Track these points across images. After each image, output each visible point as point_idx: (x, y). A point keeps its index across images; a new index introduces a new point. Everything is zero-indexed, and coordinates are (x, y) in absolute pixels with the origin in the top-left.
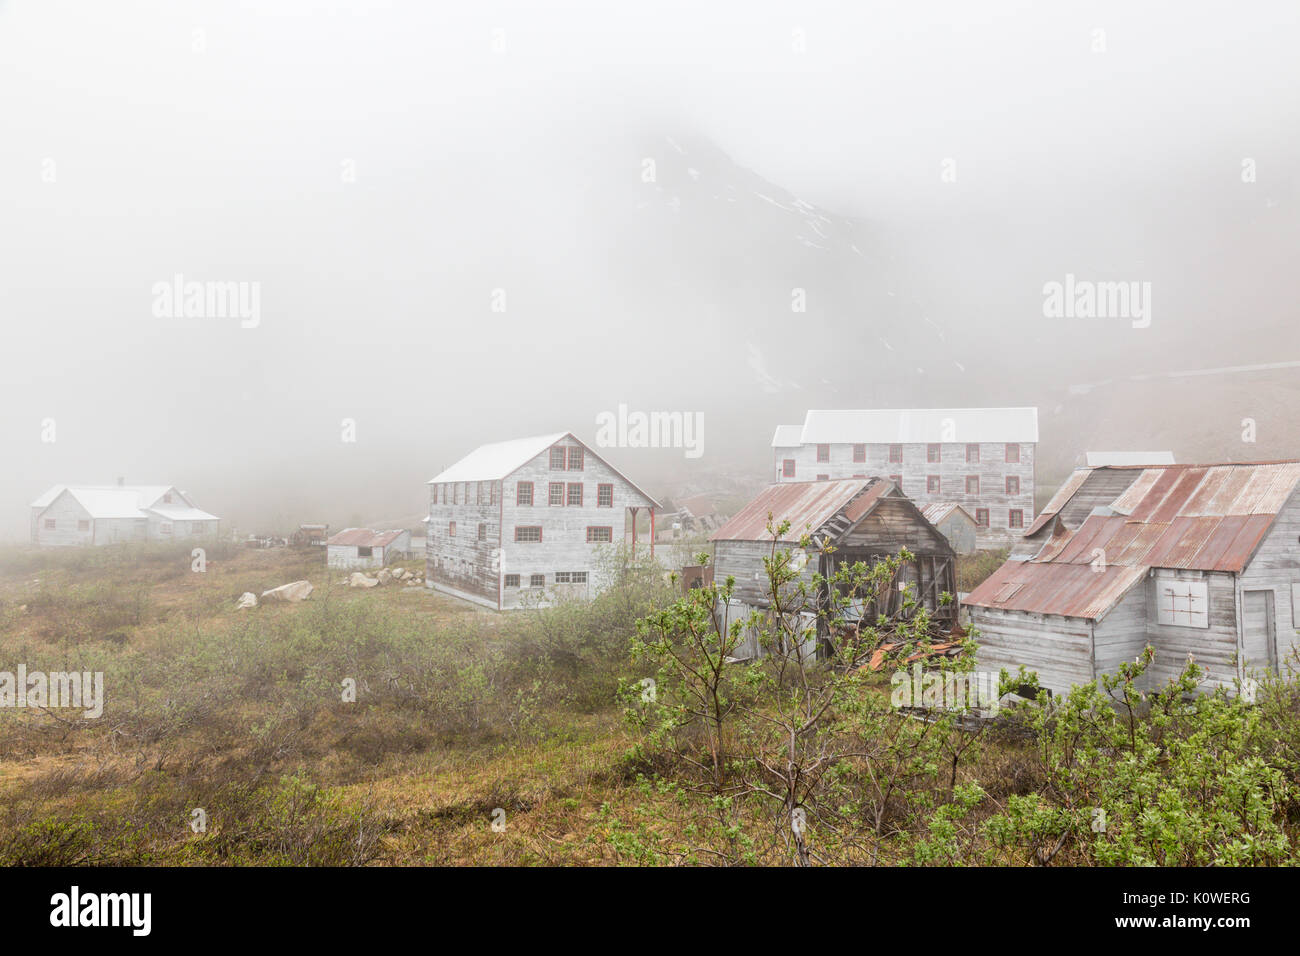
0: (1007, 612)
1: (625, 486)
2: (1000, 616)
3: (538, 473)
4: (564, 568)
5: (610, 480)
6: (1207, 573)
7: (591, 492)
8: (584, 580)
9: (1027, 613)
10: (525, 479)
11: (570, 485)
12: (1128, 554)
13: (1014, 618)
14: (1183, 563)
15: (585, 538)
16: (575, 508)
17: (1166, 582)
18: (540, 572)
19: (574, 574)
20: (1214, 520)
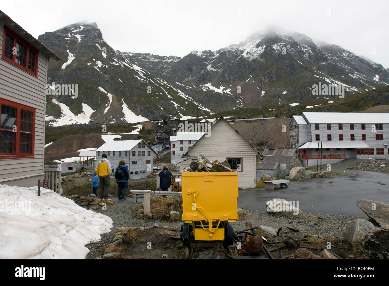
0: (262, 170)
1: (153, 151)
2: (261, 170)
3: (136, 149)
4: (141, 170)
5: (150, 150)
6: (286, 163)
7: (146, 153)
8: (145, 172)
9: (265, 169)
10: (134, 150)
11: (142, 151)
12: (276, 161)
13: (263, 170)
14: (283, 162)
15: (145, 163)
16: (143, 156)
17: (281, 165)
18: (137, 171)
19: (143, 171)
20: (286, 156)
